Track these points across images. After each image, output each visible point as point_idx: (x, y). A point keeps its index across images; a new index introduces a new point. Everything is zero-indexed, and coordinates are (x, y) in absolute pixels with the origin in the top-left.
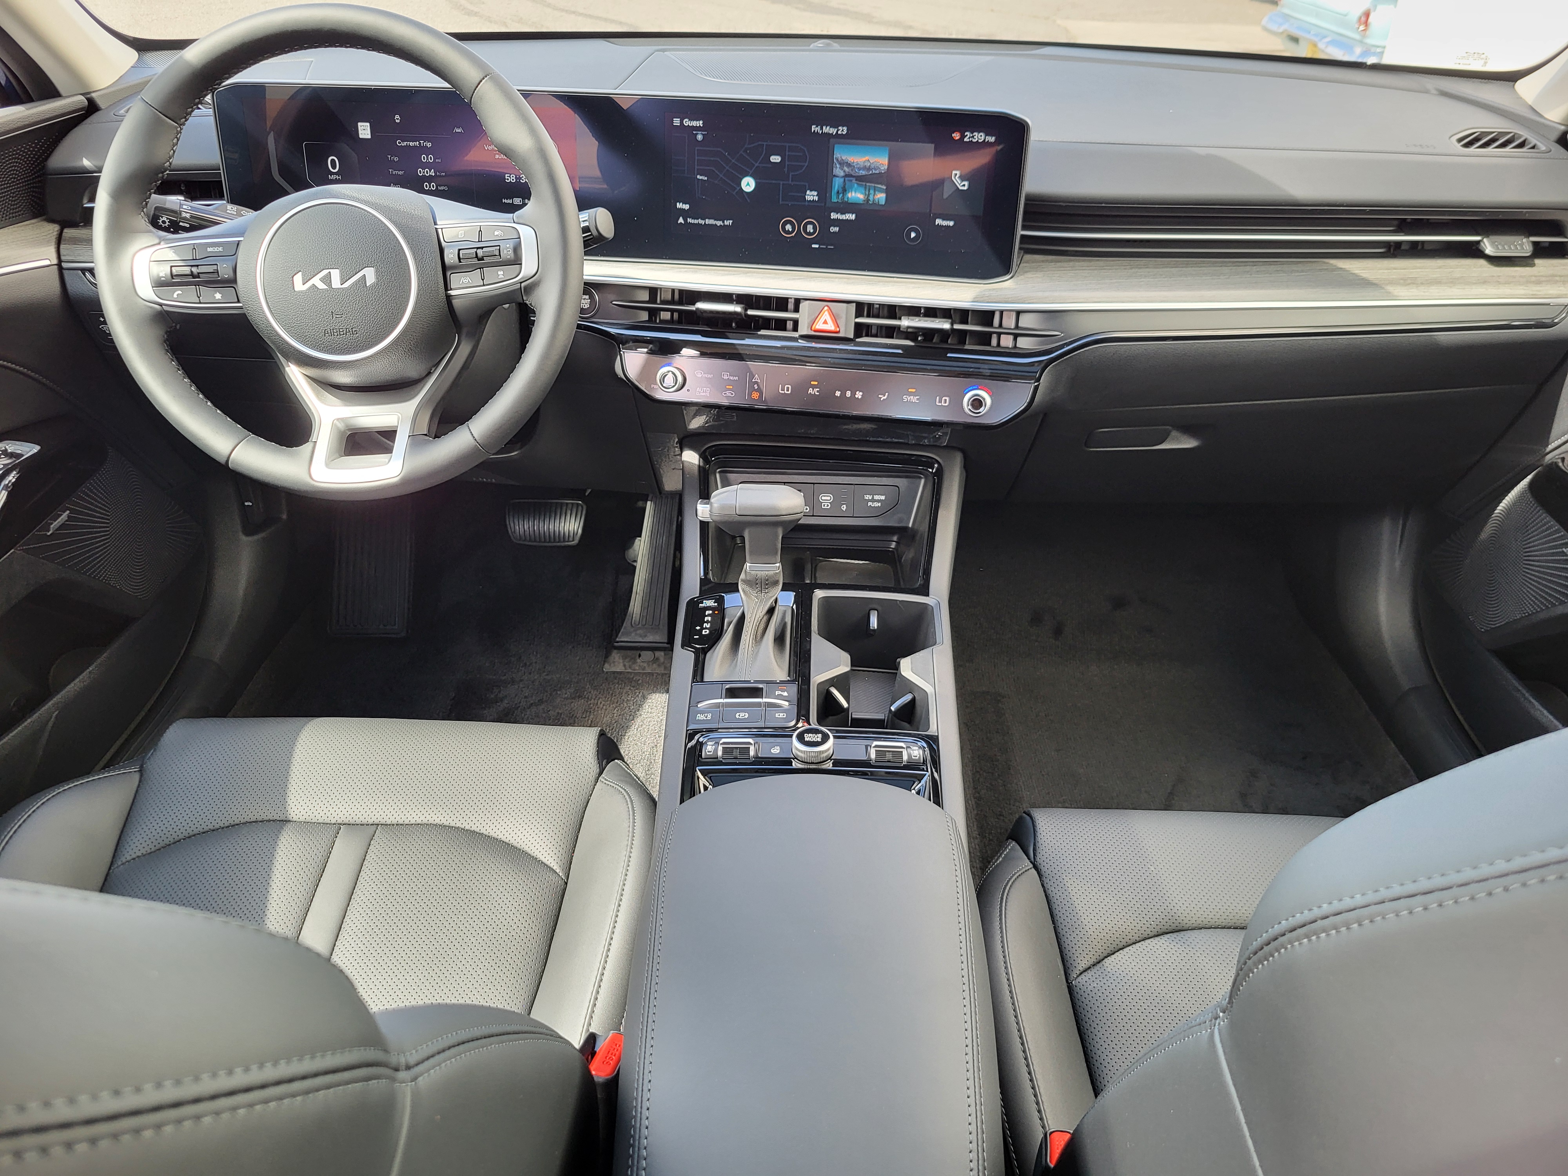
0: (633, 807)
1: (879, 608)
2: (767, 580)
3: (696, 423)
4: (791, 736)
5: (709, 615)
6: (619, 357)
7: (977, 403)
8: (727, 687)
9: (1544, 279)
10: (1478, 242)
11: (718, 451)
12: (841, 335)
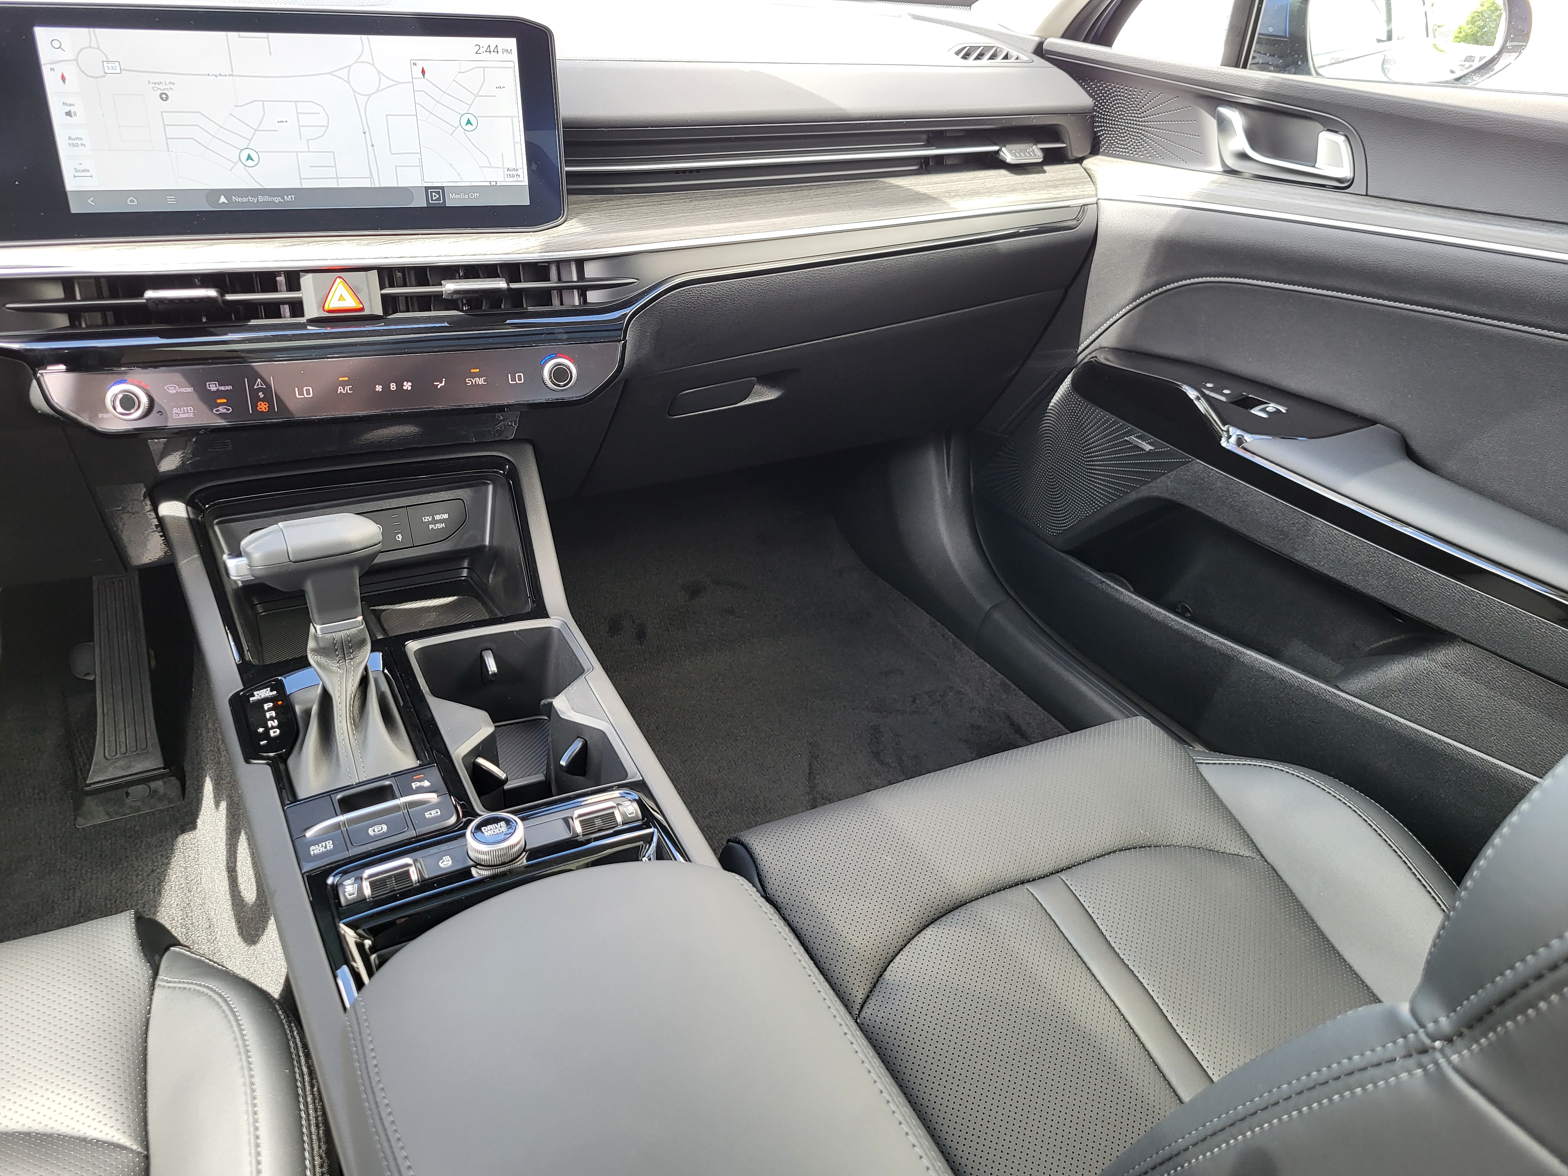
0: (231, 1009)
1: (493, 646)
2: (350, 642)
3: (170, 464)
4: (464, 835)
5: (269, 710)
6: (34, 382)
7: (560, 374)
8: (339, 796)
9: (1058, 183)
10: (997, 152)
11: (210, 495)
12: (367, 312)
